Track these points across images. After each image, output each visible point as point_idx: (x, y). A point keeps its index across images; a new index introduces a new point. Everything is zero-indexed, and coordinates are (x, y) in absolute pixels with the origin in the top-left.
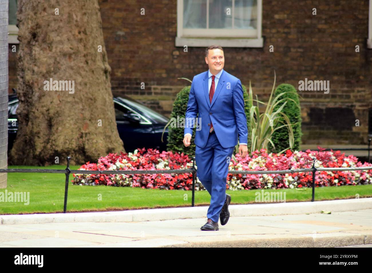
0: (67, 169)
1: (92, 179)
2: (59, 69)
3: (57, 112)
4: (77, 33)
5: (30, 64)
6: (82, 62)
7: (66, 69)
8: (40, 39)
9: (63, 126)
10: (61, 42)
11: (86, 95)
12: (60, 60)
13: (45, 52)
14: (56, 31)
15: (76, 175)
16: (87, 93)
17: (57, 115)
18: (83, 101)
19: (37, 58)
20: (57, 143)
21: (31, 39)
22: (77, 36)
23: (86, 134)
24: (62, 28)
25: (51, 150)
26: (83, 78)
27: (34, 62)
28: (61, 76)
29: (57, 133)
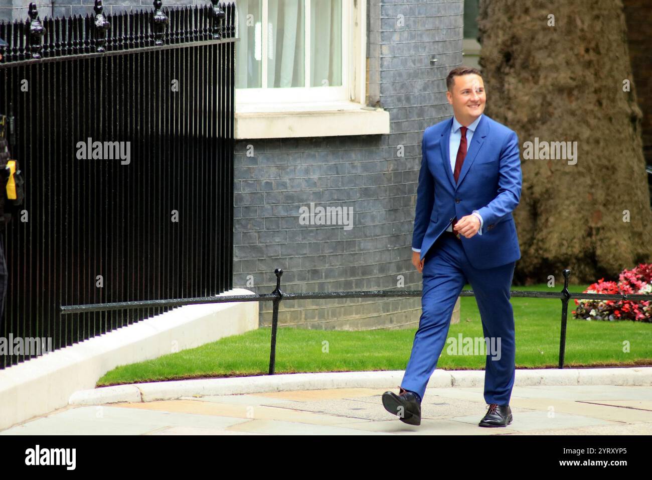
0: (564, 291)
1: (609, 308)
2: (551, 115)
3: (547, 190)
4: (582, 52)
5: (500, 107)
6: (590, 103)
7: (562, 114)
8: (518, 62)
9: (557, 216)
10: (555, 68)
11: (597, 161)
12: (552, 98)
13: (526, 84)
14: (546, 47)
15: (580, 301)
16: (599, 157)
17: (546, 196)
18: (593, 171)
19: (511, 95)
20: (547, 246)
21: (502, 62)
22: (583, 56)
23: (598, 229)
24: (556, 42)
25: (536, 257)
26: (592, 130)
27: (506, 104)
28: (554, 127)
29: (546, 227)
